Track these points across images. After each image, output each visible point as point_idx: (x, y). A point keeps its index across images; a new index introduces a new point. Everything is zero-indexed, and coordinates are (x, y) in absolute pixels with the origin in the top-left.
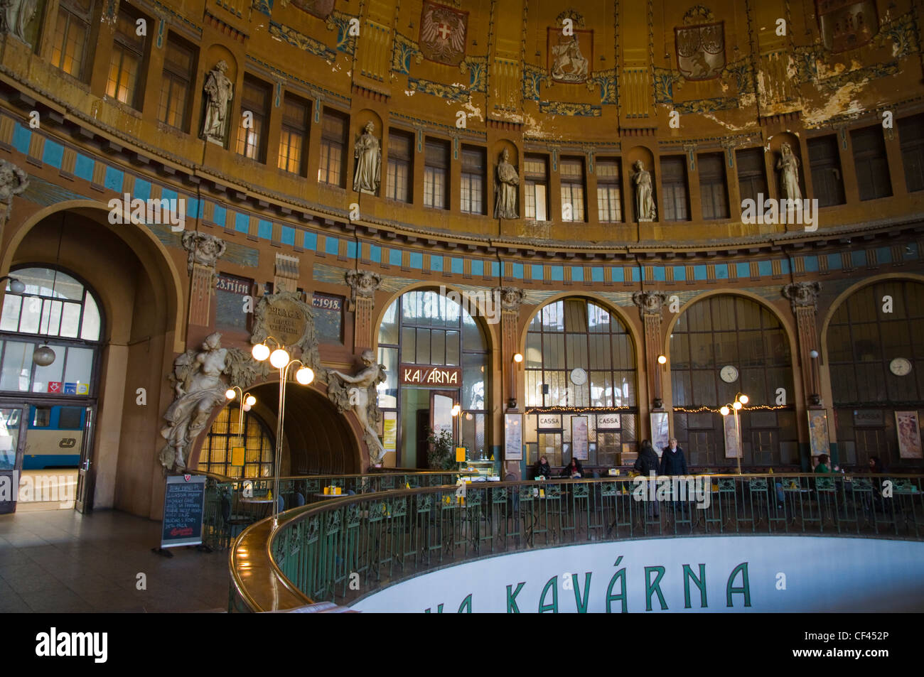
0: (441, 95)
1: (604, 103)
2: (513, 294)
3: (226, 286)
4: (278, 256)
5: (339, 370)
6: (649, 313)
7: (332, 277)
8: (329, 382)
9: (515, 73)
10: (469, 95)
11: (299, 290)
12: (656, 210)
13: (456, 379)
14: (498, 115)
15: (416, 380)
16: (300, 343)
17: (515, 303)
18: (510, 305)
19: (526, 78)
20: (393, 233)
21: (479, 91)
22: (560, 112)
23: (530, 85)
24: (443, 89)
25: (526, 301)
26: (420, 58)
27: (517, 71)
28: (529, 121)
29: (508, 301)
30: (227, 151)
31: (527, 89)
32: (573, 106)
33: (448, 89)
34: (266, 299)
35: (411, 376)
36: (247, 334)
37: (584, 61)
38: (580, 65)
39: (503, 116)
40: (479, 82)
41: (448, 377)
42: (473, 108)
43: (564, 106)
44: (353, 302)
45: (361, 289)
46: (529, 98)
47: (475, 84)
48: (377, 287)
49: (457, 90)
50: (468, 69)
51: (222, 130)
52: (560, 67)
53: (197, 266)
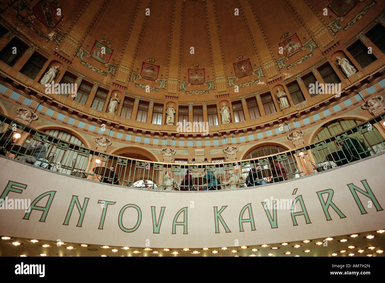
0: (248, 85)
1: (312, 51)
4: (195, 150)
7: (218, 152)
9: (273, 64)
10: (258, 80)
11: (205, 159)
14: (271, 80)
17: (299, 137)
19: (278, 63)
20: (237, 131)
21: (262, 77)
22: (295, 65)
23: (280, 64)
24: (248, 83)
26: (237, 79)
28: (284, 75)
30: (175, 126)
31: (280, 66)
32: (300, 60)
38: (296, 46)
39: (273, 78)
40: (261, 75)
42: (261, 83)
43: (296, 62)
44: (228, 158)
45: (229, 153)
46: (282, 68)
47: (259, 76)
48: (237, 151)
49: (254, 81)
50: (255, 73)
51: (172, 121)
52: (289, 52)
53: (166, 157)
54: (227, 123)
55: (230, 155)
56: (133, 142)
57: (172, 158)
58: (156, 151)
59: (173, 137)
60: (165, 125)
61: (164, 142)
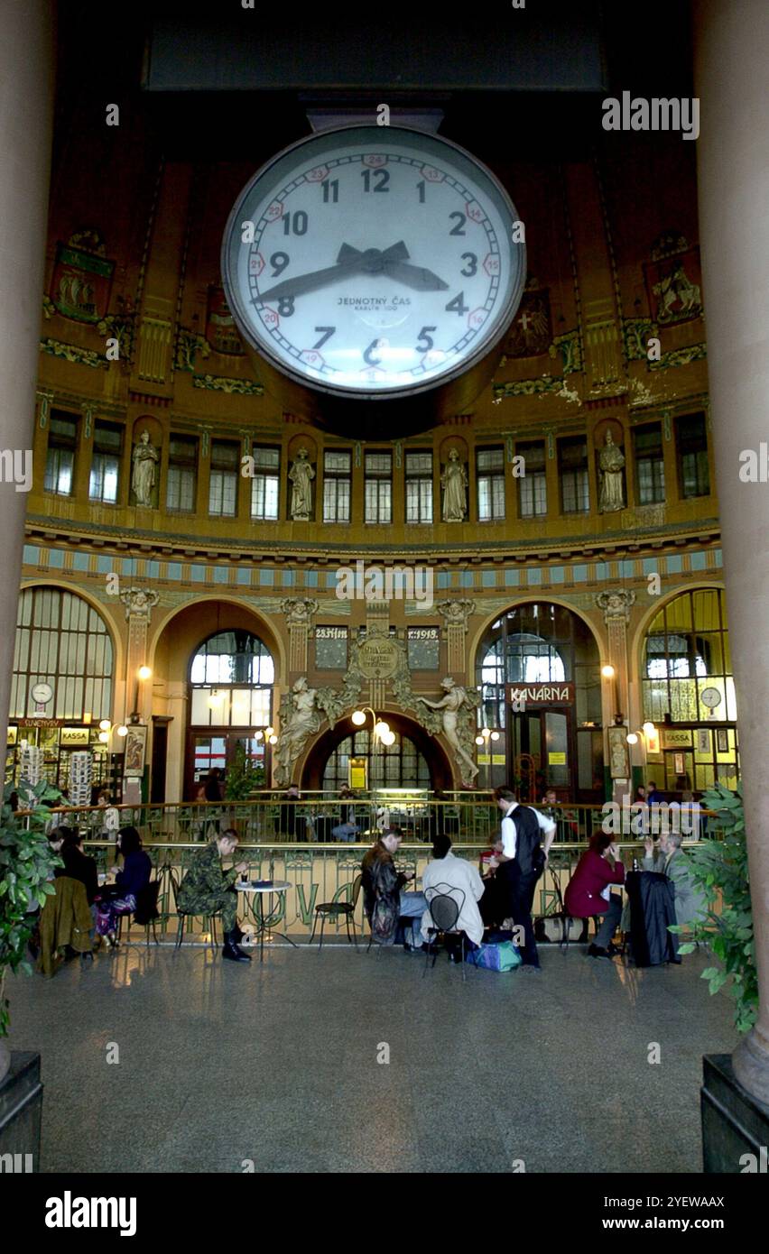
0: (532, 391)
2: (618, 598)
3: (327, 635)
5: (424, 696)
7: (425, 609)
8: (418, 708)
9: (613, 335)
10: (562, 381)
11: (392, 628)
13: (567, 695)
14: (597, 392)
17: (622, 607)
18: (617, 610)
19: (627, 336)
20: (479, 557)
21: (574, 371)
22: (672, 364)
23: (634, 343)
24: (533, 384)
26: (504, 359)
27: (615, 333)
28: (636, 386)
29: (613, 607)
30: (314, 523)
31: (631, 348)
33: (538, 382)
37: (694, 289)
38: (690, 296)
39: (603, 391)
40: (573, 361)
41: (558, 694)
42: (569, 394)
43: (676, 354)
44: (446, 630)
45: (451, 617)
46: (634, 359)
47: (568, 365)
48: (471, 612)
49: (549, 380)
50: (559, 351)
51: (307, 507)
52: (666, 307)
53: (293, 624)
54: (456, 523)
55: (452, 622)
56: (209, 587)
57: (309, 626)
58: (267, 605)
59: (311, 564)
60: (287, 519)
61: (288, 577)
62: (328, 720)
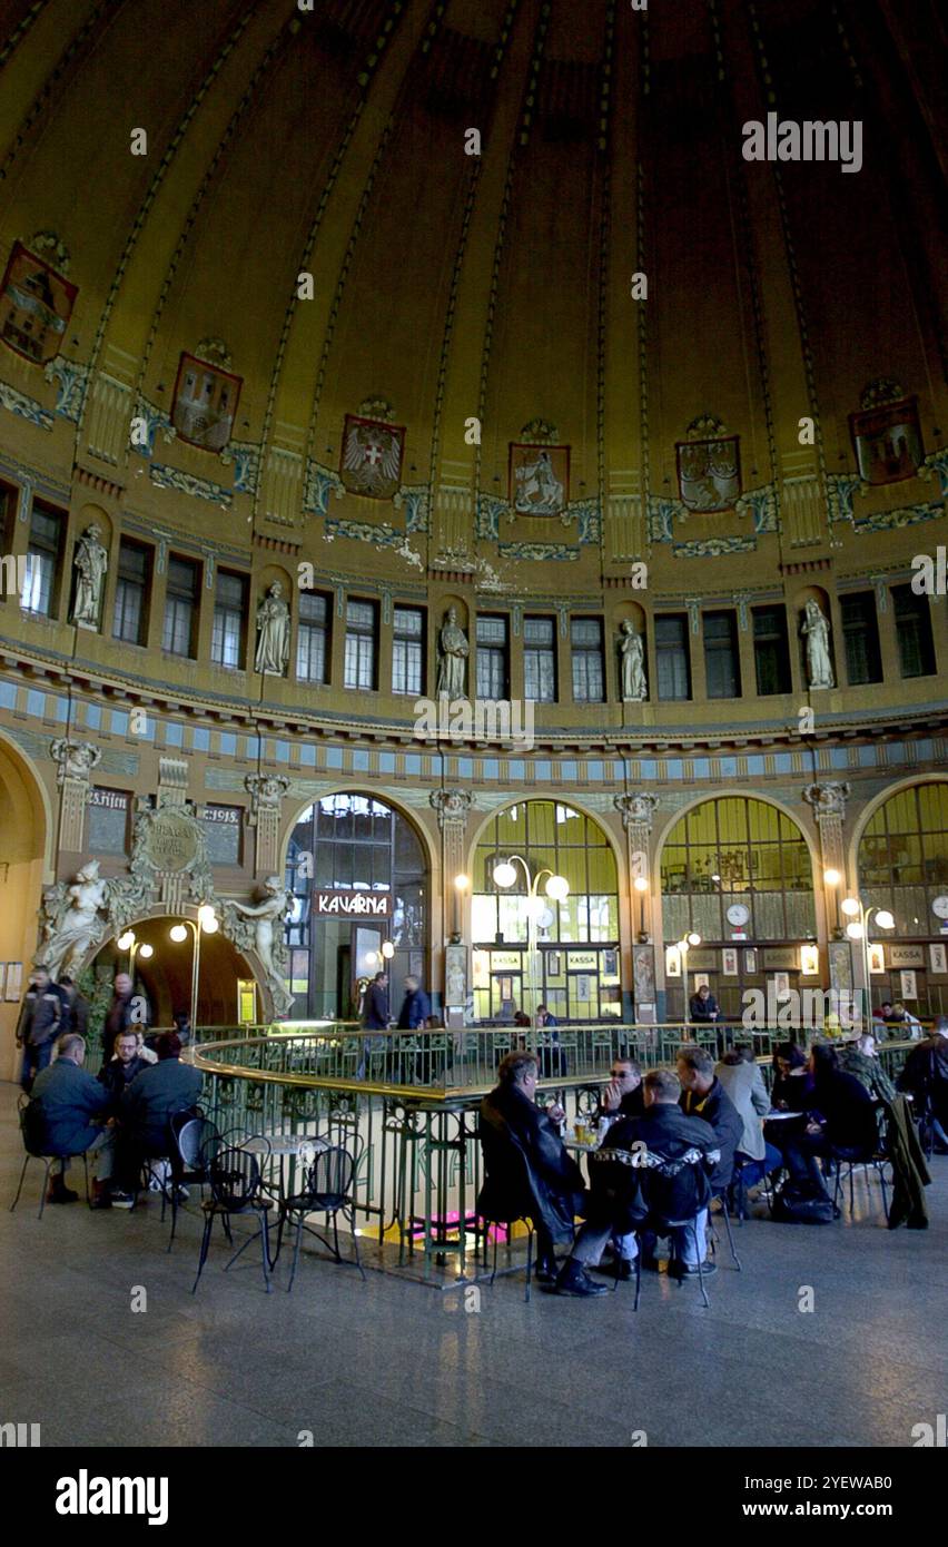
0: (368, 538)
1: (583, 543)
2: (458, 798)
3: (100, 801)
4: (162, 761)
5: (237, 900)
6: (634, 820)
7: (227, 784)
8: (225, 915)
9: (466, 505)
10: (405, 536)
11: (188, 802)
12: (647, 686)
13: (384, 908)
14: (443, 562)
15: (333, 909)
16: (190, 866)
17: (460, 809)
18: (455, 813)
19: (481, 511)
20: (304, 726)
21: (418, 530)
22: (525, 555)
23: (487, 521)
24: (372, 531)
25: (477, 807)
26: (341, 491)
27: (469, 503)
28: (484, 568)
29: (452, 808)
30: (101, 637)
31: (483, 526)
32: (542, 547)
33: (378, 531)
34: (148, 815)
35: (327, 905)
36: (124, 861)
37: (558, 486)
38: (552, 493)
39: (449, 562)
40: (419, 519)
41: (374, 905)
42: (410, 555)
43: (530, 547)
44: (256, 813)
45: (262, 797)
46: (484, 538)
47: (413, 521)
48: (286, 794)
49: (389, 532)
50: (404, 502)
51: (95, 611)
52: (526, 495)
53: (69, 780)
54: (274, 677)
55: (265, 805)
62: (112, 926)
